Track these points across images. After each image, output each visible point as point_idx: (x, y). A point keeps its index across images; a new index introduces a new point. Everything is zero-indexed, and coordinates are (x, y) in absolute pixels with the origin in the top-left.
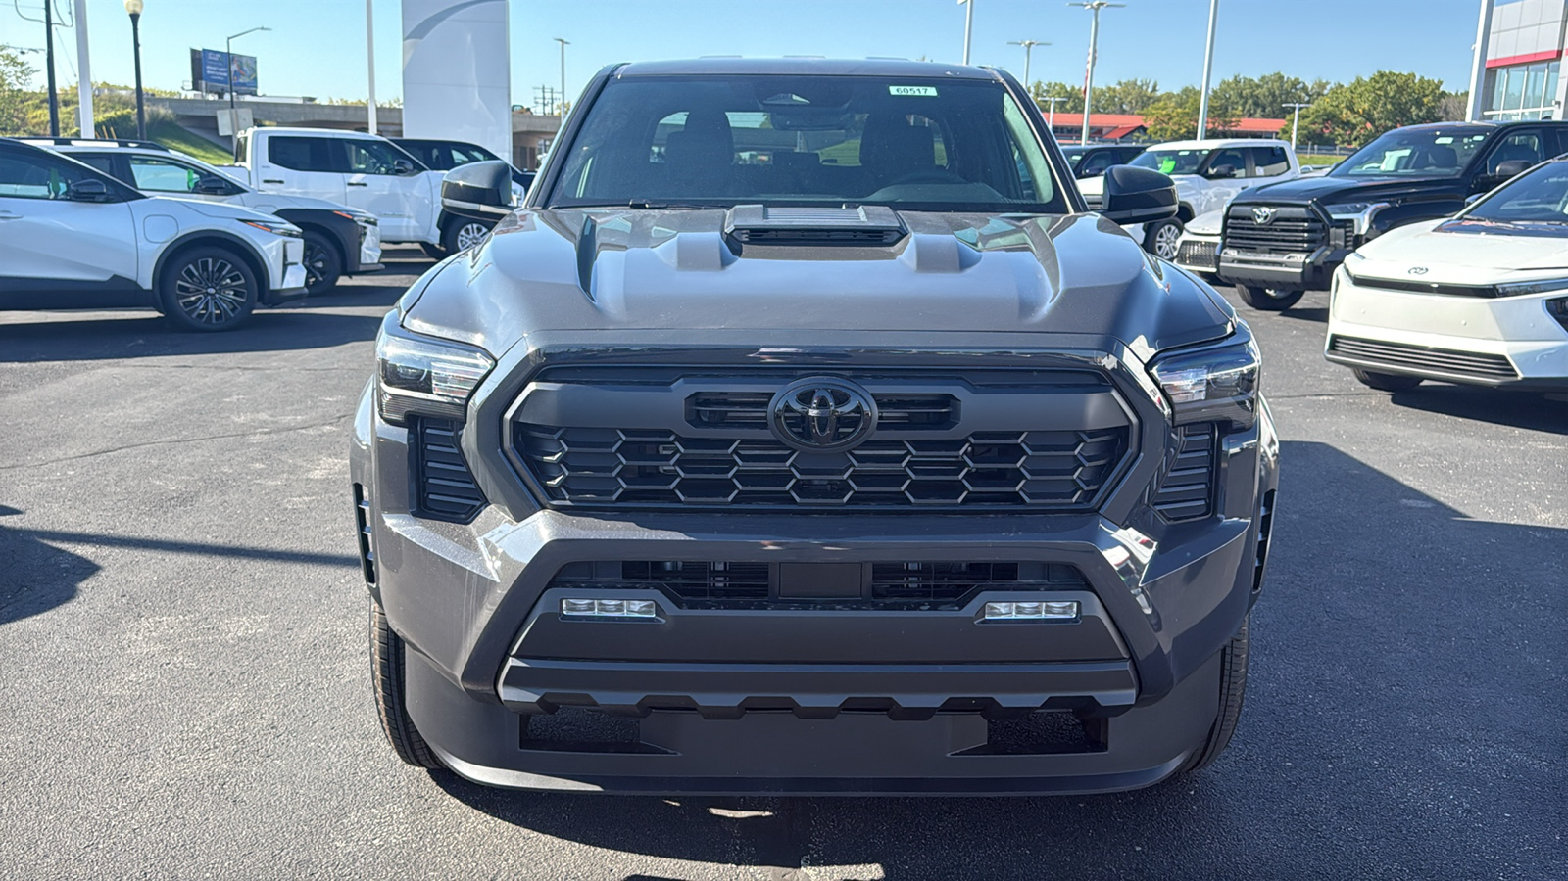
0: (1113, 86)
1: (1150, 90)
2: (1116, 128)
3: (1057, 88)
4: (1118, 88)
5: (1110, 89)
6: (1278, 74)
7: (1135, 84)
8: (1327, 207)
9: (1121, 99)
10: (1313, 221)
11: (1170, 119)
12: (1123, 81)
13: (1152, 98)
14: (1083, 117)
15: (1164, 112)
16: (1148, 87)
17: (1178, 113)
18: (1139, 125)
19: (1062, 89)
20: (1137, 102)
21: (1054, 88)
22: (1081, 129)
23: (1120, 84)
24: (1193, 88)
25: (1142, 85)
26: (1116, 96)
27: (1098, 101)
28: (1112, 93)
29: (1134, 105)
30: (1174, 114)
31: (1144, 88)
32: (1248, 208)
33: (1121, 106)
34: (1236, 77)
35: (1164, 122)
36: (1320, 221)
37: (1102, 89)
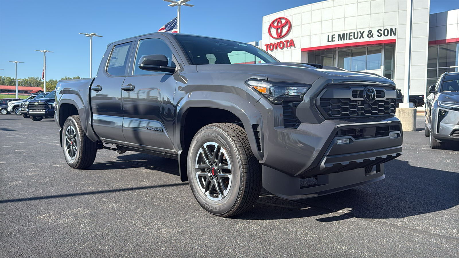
0: (27, 78)
1: (39, 80)
2: (32, 91)
3: (8, 78)
4: (28, 79)
5: (26, 79)
6: (78, 77)
7: (34, 78)
8: (48, 102)
9: (30, 82)
10: (45, 105)
11: (50, 88)
12: (30, 77)
13: (40, 82)
14: (15, 87)
15: (49, 86)
16: (38, 79)
17: (53, 87)
18: (40, 90)
19: (9, 79)
20: (35, 83)
21: (7, 78)
22: (15, 90)
23: (29, 78)
24: (53, 80)
25: (36, 78)
26: (28, 82)
27: (22, 83)
28: (26, 81)
29: (34, 84)
30: (52, 87)
31: (37, 79)
32: (33, 103)
33: (30, 85)
34: (66, 77)
35: (49, 89)
36: (47, 105)
37: (23, 79)
